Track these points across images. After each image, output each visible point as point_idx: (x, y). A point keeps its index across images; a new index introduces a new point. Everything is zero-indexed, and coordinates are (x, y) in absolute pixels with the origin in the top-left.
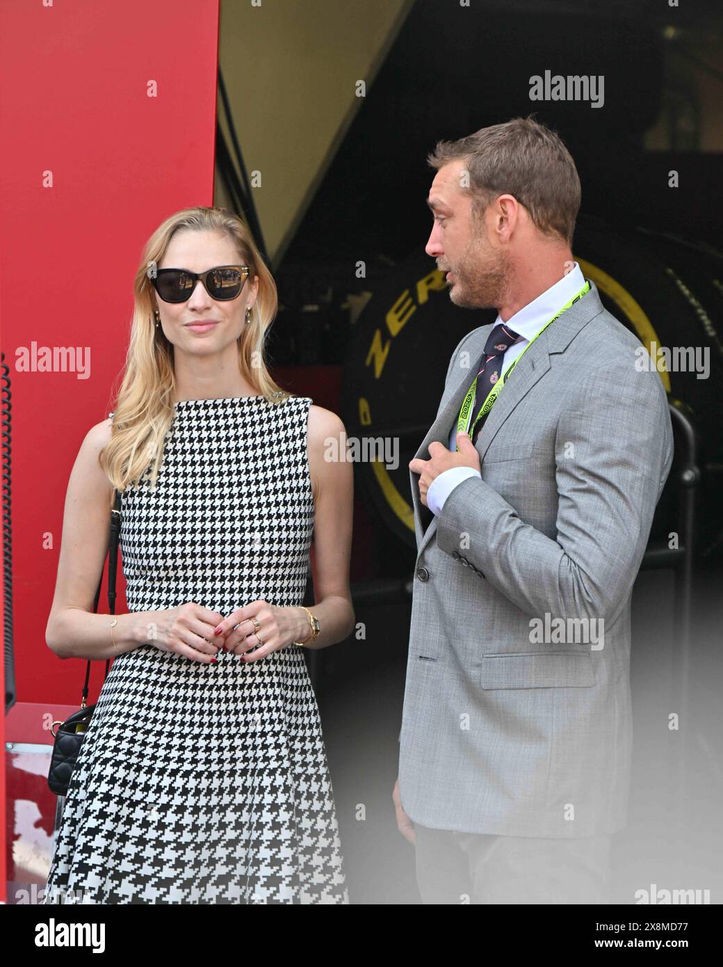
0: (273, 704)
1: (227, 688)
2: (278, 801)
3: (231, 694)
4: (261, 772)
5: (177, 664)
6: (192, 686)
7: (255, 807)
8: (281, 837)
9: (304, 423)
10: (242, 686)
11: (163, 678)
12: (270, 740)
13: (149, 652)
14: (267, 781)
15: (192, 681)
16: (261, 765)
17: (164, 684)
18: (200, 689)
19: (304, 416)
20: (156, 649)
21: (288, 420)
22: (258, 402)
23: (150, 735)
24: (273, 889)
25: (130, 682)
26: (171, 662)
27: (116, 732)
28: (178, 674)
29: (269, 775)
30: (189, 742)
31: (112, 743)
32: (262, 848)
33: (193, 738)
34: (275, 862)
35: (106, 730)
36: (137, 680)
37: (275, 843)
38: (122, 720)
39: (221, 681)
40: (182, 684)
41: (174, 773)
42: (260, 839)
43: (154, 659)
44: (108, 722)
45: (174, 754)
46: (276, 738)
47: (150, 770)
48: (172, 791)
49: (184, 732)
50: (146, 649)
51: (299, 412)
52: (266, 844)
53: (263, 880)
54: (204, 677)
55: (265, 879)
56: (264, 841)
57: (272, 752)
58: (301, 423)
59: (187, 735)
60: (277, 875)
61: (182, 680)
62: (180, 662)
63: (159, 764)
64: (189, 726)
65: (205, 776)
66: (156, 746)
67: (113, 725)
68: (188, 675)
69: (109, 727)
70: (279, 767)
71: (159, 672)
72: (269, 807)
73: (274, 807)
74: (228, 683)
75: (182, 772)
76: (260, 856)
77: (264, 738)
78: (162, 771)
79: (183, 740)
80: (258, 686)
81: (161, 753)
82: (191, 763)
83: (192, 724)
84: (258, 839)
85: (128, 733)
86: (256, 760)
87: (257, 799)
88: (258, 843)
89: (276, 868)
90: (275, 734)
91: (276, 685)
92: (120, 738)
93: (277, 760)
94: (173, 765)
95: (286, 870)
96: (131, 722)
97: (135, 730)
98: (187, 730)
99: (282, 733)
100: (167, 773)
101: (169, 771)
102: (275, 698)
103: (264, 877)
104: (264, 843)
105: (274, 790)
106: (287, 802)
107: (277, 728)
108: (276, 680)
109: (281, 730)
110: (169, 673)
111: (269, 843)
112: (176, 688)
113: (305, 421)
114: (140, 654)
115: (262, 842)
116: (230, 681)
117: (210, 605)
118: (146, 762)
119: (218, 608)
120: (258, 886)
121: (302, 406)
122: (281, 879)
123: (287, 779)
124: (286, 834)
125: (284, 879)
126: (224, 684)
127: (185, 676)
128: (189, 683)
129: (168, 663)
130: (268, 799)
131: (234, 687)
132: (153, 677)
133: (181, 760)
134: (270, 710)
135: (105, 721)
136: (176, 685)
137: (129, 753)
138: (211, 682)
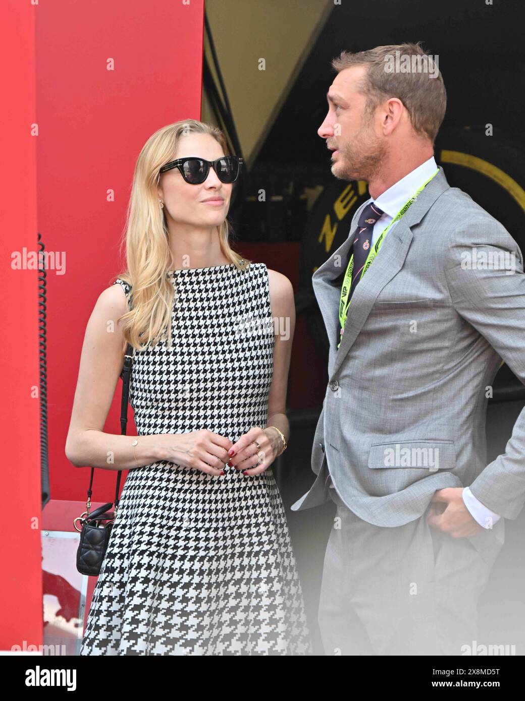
0: (262, 501)
1: (227, 491)
2: (272, 575)
3: (231, 496)
4: (257, 554)
5: (189, 474)
6: (202, 491)
7: (253, 580)
8: (276, 603)
9: (267, 284)
10: (239, 489)
11: (179, 486)
12: (263, 529)
13: (166, 466)
14: (262, 560)
15: (201, 487)
16: (256, 549)
17: (180, 490)
18: (208, 493)
19: (265, 278)
20: (172, 464)
21: (255, 282)
22: (231, 269)
23: (172, 530)
24: (272, 642)
25: (153, 489)
26: (184, 473)
27: (147, 529)
28: (191, 482)
29: (264, 555)
30: (202, 534)
31: (145, 538)
32: (262, 612)
33: (205, 531)
34: (273, 621)
35: (138, 528)
36: (159, 488)
37: (271, 608)
38: (151, 520)
39: (223, 486)
40: (194, 490)
41: (193, 558)
42: (260, 604)
43: (170, 472)
44: (139, 522)
45: (192, 544)
46: (267, 527)
47: (173, 557)
48: (192, 572)
49: (198, 527)
50: (163, 464)
51: (261, 275)
52: (265, 608)
53: (264, 636)
54: (211, 484)
55: (266, 635)
56: (263, 606)
57: (265, 538)
58: (264, 284)
59: (201, 529)
60: (275, 631)
61: (194, 487)
62: (191, 473)
63: (180, 552)
64: (202, 522)
65: (215, 559)
66: (177, 538)
67: (144, 524)
68: (198, 482)
69: (141, 525)
70: (271, 549)
71: (176, 481)
72: (265, 580)
73: (269, 580)
74: (228, 488)
75: (198, 558)
76: (260, 618)
77: (258, 528)
78: (183, 558)
79: (198, 533)
80: (250, 489)
81: (181, 543)
82: (205, 550)
83: (204, 520)
84: (258, 604)
85: (157, 530)
86: (251, 544)
87: (255, 575)
88: (258, 608)
89: (273, 626)
90: (266, 524)
91: (263, 486)
92: (151, 534)
93: (269, 544)
94: (191, 553)
95: (281, 627)
96: (158, 521)
97: (162, 527)
98: (200, 525)
99: (271, 523)
100: (187, 559)
101: (189, 557)
102: (264, 496)
103: (264, 633)
104: (263, 607)
105: (268, 567)
106: (278, 576)
107: (267, 519)
108: (261, 483)
109: (270, 521)
110: (183, 482)
111: (267, 607)
112: (190, 493)
113: (267, 282)
114: (159, 467)
115: (261, 607)
116: (230, 486)
117: (211, 428)
118: (170, 551)
119: (217, 430)
120: (260, 641)
121: (262, 271)
122: (278, 634)
123: (277, 557)
124: (279, 600)
125: (280, 634)
126: (226, 488)
127: (196, 484)
128: (199, 488)
129: (182, 474)
130: (264, 574)
131: (233, 490)
132: (171, 485)
133: (197, 548)
134: (261, 506)
135: (137, 521)
136: (190, 491)
137: (159, 545)
138: (216, 487)
